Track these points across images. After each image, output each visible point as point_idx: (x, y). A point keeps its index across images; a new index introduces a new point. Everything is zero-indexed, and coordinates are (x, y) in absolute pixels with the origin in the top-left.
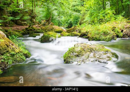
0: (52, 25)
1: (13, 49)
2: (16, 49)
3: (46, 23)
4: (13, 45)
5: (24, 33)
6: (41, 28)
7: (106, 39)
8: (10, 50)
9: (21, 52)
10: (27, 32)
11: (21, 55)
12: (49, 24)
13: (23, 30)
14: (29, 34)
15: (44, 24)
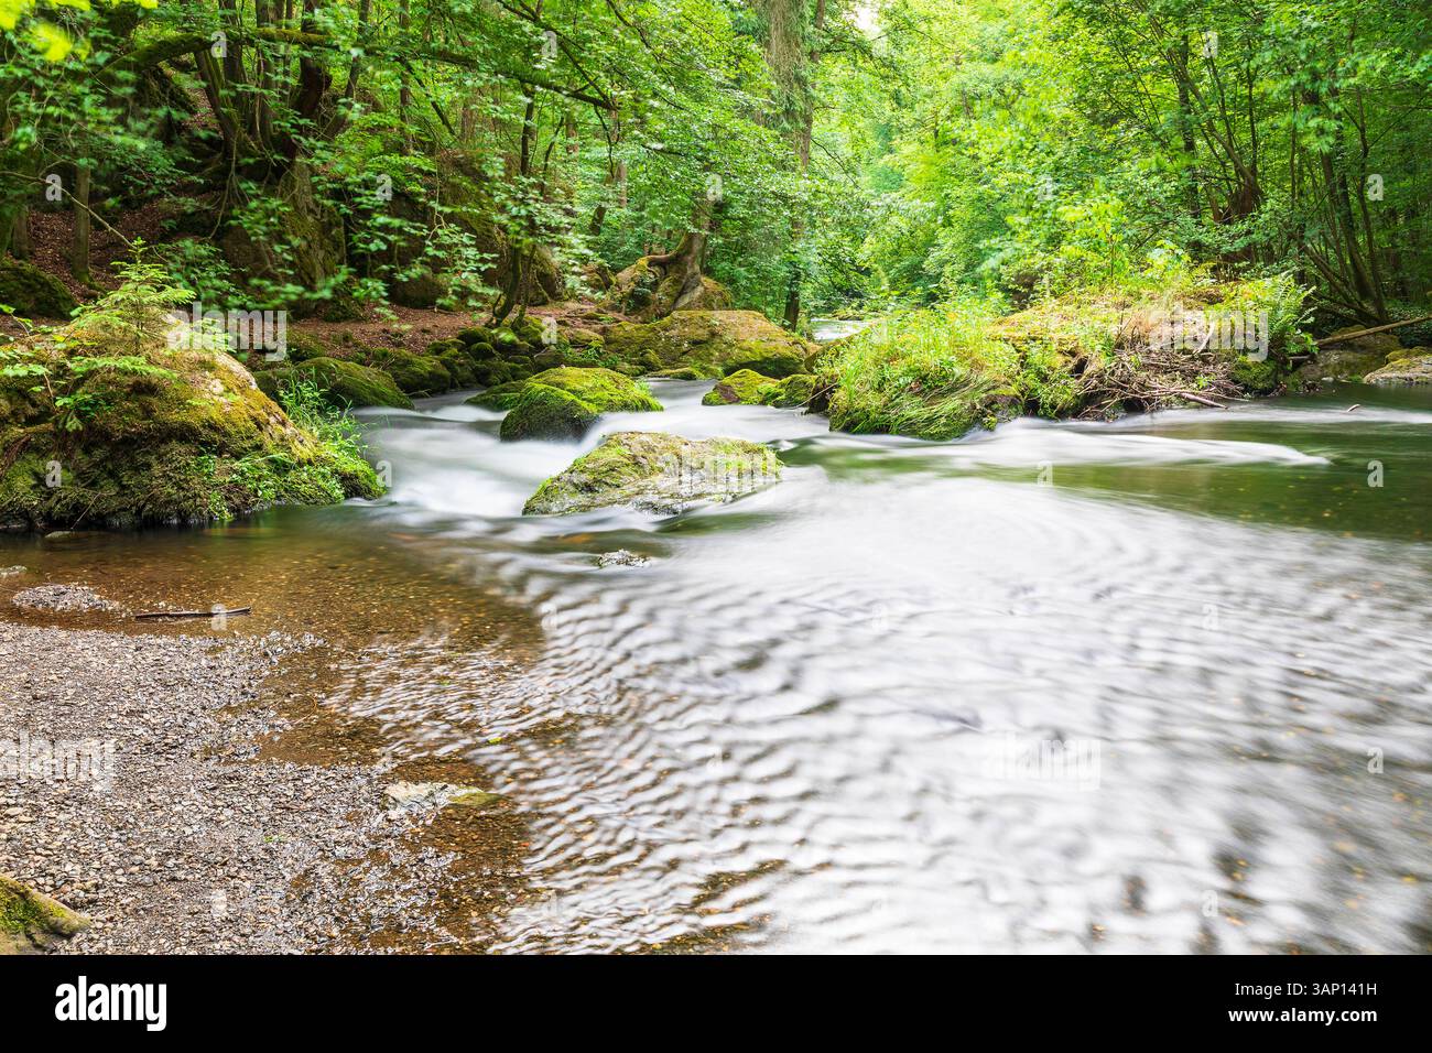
0: (707, 303)
1: (282, 440)
2: (296, 442)
3: (655, 286)
4: (283, 423)
5: (446, 373)
6: (604, 331)
7: (930, 421)
8: (268, 441)
9: (323, 461)
10: (466, 365)
11: (324, 476)
12: (681, 293)
13: (438, 350)
14: (488, 385)
15: (632, 295)
